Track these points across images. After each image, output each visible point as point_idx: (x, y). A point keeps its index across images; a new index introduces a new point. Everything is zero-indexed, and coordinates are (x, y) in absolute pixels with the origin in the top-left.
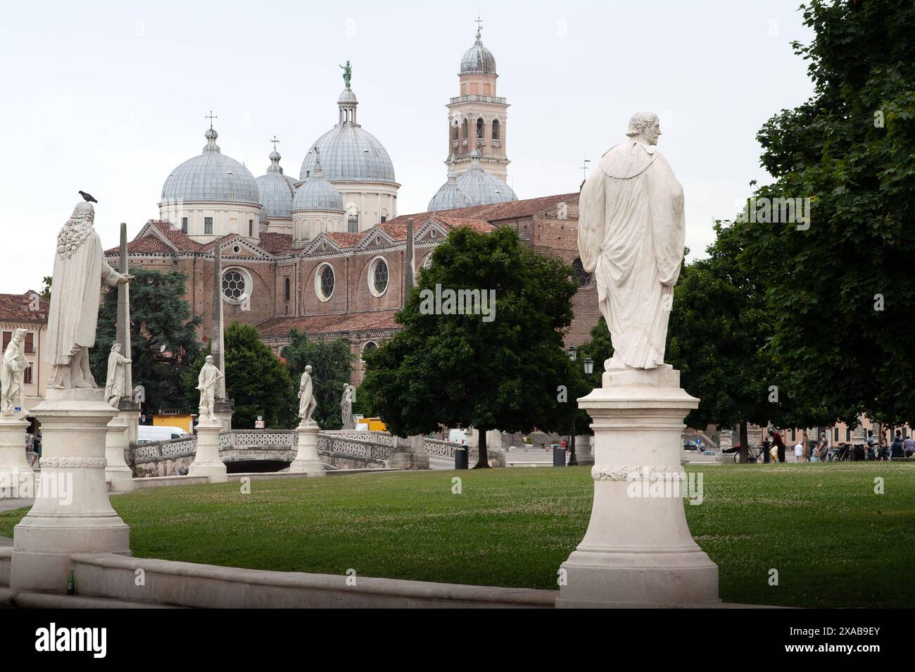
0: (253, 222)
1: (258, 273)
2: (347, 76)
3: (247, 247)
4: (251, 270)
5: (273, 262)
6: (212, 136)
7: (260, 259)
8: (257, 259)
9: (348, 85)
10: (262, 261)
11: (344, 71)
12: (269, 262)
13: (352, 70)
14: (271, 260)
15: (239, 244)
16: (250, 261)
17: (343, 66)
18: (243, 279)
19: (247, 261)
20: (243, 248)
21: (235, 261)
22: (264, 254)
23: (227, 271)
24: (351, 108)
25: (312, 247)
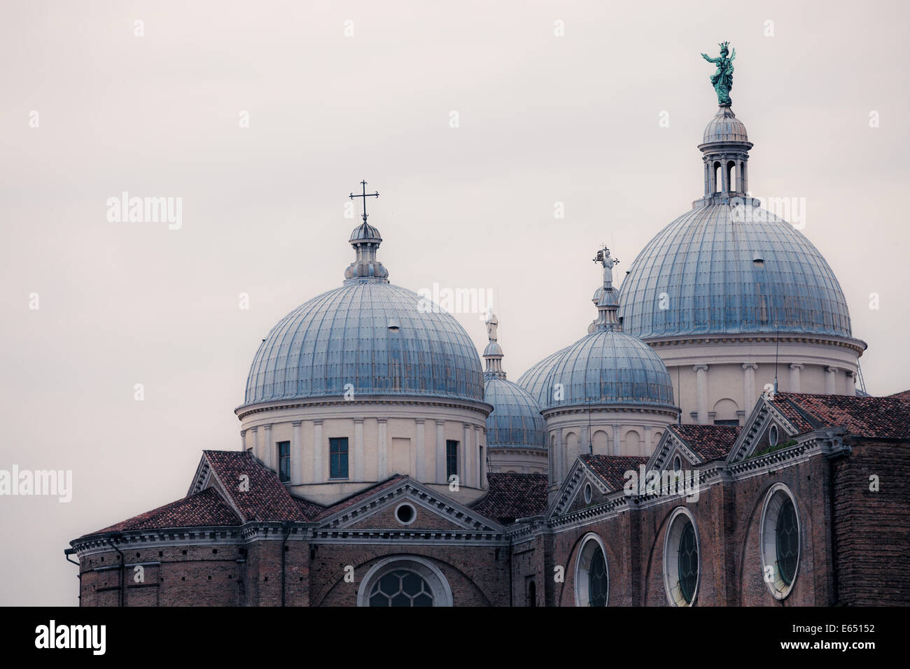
0: (461, 447)
1: (465, 570)
2: (724, 80)
3: (433, 508)
4: (446, 565)
5: (503, 543)
6: (367, 241)
7: (468, 537)
8: (459, 536)
9: (726, 103)
10: (473, 542)
11: (714, 70)
12: (492, 543)
13: (734, 63)
14: (499, 537)
15: (412, 501)
16: (442, 542)
17: (712, 57)
18: (428, 589)
19: (432, 542)
20: (423, 512)
21: (402, 543)
22: (477, 524)
23: (385, 567)
24: (731, 158)
25: (565, 498)
